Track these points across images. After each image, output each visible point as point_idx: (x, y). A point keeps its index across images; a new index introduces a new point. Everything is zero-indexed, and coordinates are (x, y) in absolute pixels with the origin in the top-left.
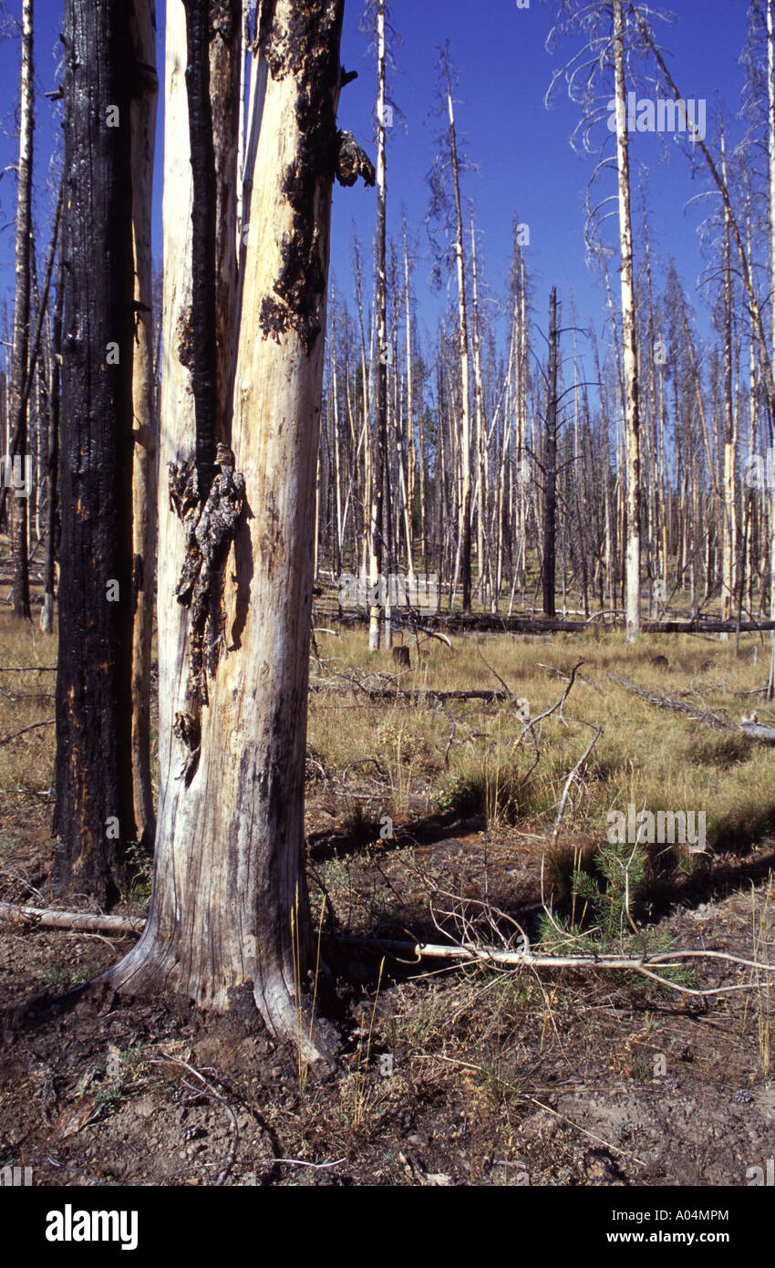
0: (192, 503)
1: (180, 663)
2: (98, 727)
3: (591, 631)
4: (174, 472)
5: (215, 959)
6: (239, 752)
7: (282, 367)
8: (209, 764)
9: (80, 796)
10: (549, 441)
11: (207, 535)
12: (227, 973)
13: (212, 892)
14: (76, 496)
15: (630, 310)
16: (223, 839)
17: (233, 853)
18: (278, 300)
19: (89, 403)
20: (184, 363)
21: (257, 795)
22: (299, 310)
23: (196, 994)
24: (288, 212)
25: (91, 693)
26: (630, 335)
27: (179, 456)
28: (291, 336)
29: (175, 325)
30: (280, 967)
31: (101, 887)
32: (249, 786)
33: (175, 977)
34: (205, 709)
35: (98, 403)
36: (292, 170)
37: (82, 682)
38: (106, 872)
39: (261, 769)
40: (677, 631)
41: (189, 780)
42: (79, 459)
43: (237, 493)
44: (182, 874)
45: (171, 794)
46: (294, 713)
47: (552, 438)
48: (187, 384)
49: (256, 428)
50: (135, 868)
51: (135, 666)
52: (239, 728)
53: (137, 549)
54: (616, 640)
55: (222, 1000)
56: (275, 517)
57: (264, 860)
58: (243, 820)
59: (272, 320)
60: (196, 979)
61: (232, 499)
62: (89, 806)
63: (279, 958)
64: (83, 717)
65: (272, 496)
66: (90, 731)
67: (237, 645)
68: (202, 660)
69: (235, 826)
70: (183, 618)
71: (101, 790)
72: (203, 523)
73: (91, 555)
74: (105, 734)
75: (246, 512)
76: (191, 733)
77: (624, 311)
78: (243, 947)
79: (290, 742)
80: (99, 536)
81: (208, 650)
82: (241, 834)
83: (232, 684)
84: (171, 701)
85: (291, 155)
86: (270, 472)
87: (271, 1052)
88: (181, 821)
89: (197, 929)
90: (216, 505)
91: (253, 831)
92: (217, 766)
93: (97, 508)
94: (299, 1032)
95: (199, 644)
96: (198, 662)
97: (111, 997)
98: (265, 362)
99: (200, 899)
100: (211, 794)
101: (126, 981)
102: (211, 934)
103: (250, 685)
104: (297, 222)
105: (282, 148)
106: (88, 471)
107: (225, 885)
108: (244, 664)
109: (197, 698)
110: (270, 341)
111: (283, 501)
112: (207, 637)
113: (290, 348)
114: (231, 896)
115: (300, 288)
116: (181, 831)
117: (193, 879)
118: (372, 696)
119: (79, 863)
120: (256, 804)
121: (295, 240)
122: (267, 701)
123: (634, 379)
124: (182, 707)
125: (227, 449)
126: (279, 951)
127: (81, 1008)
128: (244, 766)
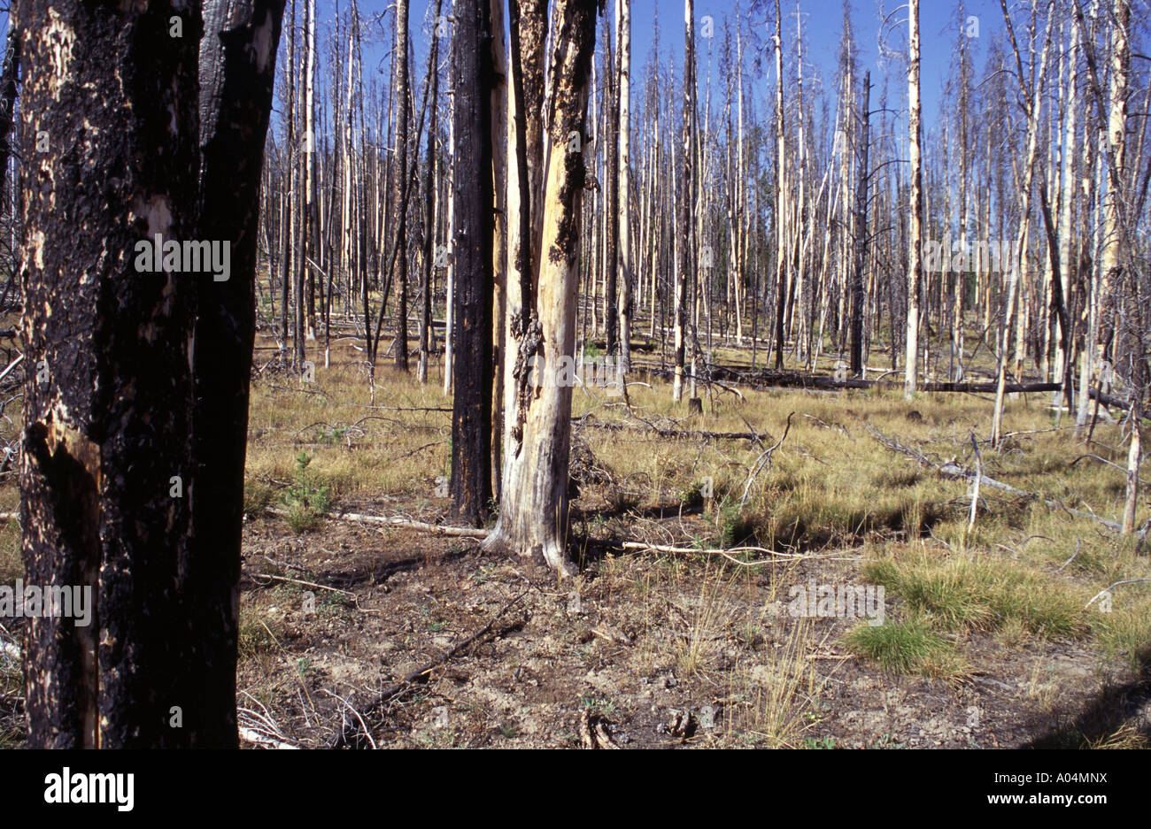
0: (520, 334)
1: (515, 404)
2: (474, 438)
3: (875, 388)
4: (513, 319)
5: (526, 535)
6: (539, 443)
7: (558, 276)
8: (526, 448)
9: (464, 473)
10: (860, 214)
11: (525, 350)
12: (531, 541)
13: (526, 506)
14: (463, 317)
15: (916, 107)
16: (531, 482)
17: (535, 488)
18: (557, 247)
19: (470, 267)
20: (517, 269)
21: (546, 462)
22: (566, 251)
23: (518, 551)
24: (561, 207)
25: (471, 420)
26: (915, 130)
27: (515, 311)
28: (563, 263)
29: (513, 251)
30: (555, 540)
31: (474, 520)
32: (542, 458)
33: (509, 545)
34: (525, 425)
35: (475, 268)
36: (562, 189)
37: (466, 414)
38: (477, 513)
39: (548, 451)
40: (952, 390)
41: (517, 455)
42: (465, 298)
43: (539, 332)
44: (513, 497)
45: (509, 464)
46: (563, 427)
47: (862, 211)
48: (519, 279)
49: (547, 303)
50: (491, 511)
51: (494, 407)
52: (539, 433)
53: (495, 343)
54: (896, 397)
55: (529, 552)
56: (555, 342)
57: (548, 491)
58: (540, 473)
59: (554, 256)
60: (518, 544)
61: (537, 334)
62: (469, 478)
63: (555, 536)
64: (466, 433)
65: (554, 333)
66: (470, 440)
67: (538, 397)
68: (524, 404)
69: (536, 475)
70: (516, 384)
71: (475, 470)
72: (524, 345)
73: (471, 347)
74: (478, 441)
75: (543, 339)
76: (519, 436)
77: (911, 109)
78: (537, 530)
79: (561, 440)
80: (476, 338)
81: (526, 399)
82: (539, 479)
83: (536, 413)
84: (510, 421)
85: (562, 182)
86: (553, 322)
87: (548, 573)
88: (514, 474)
89: (519, 522)
90: (530, 337)
91: (544, 478)
92: (529, 449)
93: (475, 323)
94: (561, 566)
95: (523, 396)
96: (522, 404)
97: (480, 552)
98: (551, 275)
99: (521, 508)
100: (526, 463)
101: (488, 545)
102: (525, 524)
103: (543, 415)
104: (565, 212)
105: (558, 179)
106: (470, 304)
107: (531, 502)
108: (541, 405)
109: (522, 420)
110: (554, 265)
111: (559, 335)
112: (526, 393)
113: (562, 267)
114: (534, 506)
115: (567, 242)
116: (514, 478)
117: (518, 499)
118: (662, 434)
119: (463, 508)
120: (545, 466)
121: (564, 220)
122: (551, 421)
123: (918, 169)
124: (515, 424)
125: (535, 311)
126: (554, 532)
127: (467, 556)
128: (540, 450)
